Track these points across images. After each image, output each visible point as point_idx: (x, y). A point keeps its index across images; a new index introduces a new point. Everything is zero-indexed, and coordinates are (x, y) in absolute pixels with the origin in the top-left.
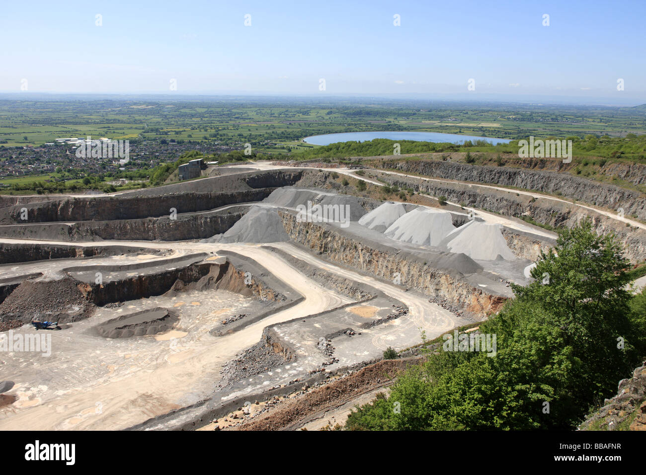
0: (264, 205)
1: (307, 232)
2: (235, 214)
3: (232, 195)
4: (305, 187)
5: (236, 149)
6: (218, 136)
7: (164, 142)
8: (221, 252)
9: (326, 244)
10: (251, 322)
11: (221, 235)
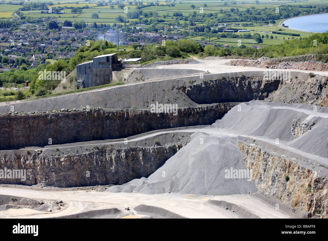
0: (216, 132)
1: (288, 179)
2: (167, 146)
3: (162, 115)
4: (284, 102)
5: (171, 38)
6: (141, 16)
7: (54, 26)
9: (320, 200)
11: (143, 179)
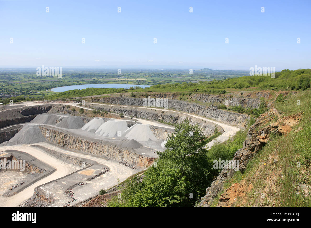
0: (31, 124)
1: (56, 136)
2: (15, 130)
3: (13, 120)
4: (53, 113)
5: (14, 96)
6: (3, 90)
8: (8, 151)
9: (66, 141)
10: (27, 186)
11: (7, 141)
